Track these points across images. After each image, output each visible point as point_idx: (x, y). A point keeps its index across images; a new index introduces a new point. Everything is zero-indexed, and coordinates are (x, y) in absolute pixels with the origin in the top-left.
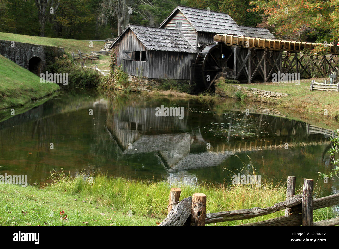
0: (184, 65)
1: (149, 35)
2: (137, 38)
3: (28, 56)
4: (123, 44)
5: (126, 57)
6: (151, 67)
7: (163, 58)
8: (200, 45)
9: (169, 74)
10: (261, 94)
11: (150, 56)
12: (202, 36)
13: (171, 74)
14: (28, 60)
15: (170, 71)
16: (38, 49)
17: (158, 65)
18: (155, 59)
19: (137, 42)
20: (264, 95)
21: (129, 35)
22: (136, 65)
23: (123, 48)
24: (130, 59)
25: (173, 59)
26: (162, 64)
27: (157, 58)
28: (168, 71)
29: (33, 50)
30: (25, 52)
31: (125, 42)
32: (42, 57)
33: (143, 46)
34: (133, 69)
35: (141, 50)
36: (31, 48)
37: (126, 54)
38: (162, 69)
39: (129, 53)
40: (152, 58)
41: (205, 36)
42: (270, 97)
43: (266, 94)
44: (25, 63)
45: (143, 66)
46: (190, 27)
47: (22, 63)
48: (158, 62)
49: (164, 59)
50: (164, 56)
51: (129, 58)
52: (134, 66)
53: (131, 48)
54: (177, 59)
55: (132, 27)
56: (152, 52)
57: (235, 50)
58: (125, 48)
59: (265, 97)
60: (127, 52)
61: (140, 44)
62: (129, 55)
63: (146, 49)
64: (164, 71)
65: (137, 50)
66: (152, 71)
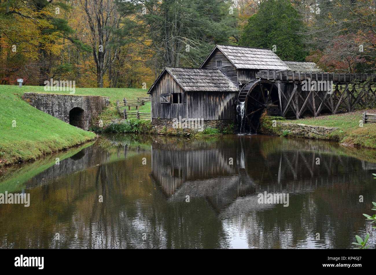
0: (226, 104)
1: (187, 77)
2: (175, 80)
3: (68, 107)
4: (161, 88)
5: (165, 101)
6: (190, 109)
7: (202, 98)
8: (241, 83)
9: (211, 115)
10: (309, 130)
11: (188, 97)
12: (243, 73)
13: (212, 115)
14: (68, 111)
15: (211, 111)
16: (79, 99)
17: (198, 106)
18: (193, 100)
19: (175, 84)
20: (312, 131)
21: (166, 78)
22: (174, 108)
23: (162, 91)
24: (169, 101)
25: (213, 99)
26: (202, 104)
27: (196, 99)
28: (209, 112)
29: (73, 101)
30: (64, 104)
31: (163, 85)
32: (84, 107)
33: (181, 88)
34: (173, 112)
35: (179, 92)
36: (71, 100)
37: (164, 97)
38: (202, 110)
39: (167, 96)
40: (191, 99)
41: (246, 73)
42: (318, 132)
43: (314, 130)
44: (65, 114)
45: (182, 108)
46: (230, 65)
47: (61, 114)
48: (197, 103)
49: (203, 100)
50: (203, 96)
51: (167, 101)
52: (173, 108)
53: (169, 91)
54: (217, 99)
55: (169, 70)
56: (190, 93)
57: (279, 86)
58: (163, 91)
59: (313, 132)
60: (165, 95)
61: (178, 86)
62: (167, 98)
63: (184, 90)
64: (205, 112)
65: (175, 92)
66: (192, 113)
